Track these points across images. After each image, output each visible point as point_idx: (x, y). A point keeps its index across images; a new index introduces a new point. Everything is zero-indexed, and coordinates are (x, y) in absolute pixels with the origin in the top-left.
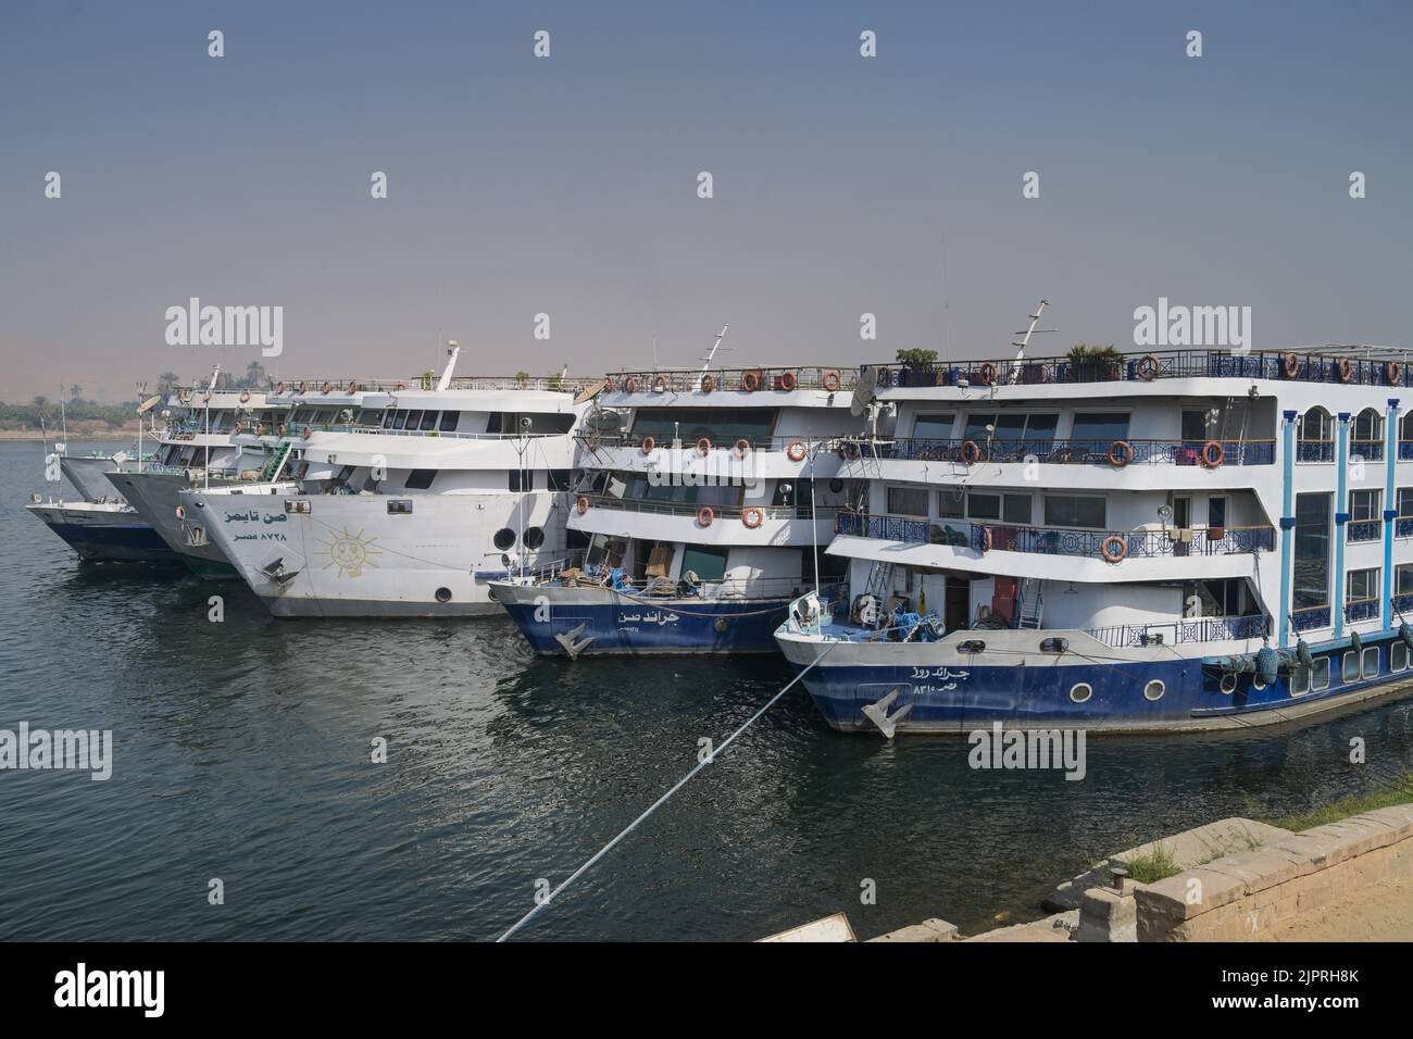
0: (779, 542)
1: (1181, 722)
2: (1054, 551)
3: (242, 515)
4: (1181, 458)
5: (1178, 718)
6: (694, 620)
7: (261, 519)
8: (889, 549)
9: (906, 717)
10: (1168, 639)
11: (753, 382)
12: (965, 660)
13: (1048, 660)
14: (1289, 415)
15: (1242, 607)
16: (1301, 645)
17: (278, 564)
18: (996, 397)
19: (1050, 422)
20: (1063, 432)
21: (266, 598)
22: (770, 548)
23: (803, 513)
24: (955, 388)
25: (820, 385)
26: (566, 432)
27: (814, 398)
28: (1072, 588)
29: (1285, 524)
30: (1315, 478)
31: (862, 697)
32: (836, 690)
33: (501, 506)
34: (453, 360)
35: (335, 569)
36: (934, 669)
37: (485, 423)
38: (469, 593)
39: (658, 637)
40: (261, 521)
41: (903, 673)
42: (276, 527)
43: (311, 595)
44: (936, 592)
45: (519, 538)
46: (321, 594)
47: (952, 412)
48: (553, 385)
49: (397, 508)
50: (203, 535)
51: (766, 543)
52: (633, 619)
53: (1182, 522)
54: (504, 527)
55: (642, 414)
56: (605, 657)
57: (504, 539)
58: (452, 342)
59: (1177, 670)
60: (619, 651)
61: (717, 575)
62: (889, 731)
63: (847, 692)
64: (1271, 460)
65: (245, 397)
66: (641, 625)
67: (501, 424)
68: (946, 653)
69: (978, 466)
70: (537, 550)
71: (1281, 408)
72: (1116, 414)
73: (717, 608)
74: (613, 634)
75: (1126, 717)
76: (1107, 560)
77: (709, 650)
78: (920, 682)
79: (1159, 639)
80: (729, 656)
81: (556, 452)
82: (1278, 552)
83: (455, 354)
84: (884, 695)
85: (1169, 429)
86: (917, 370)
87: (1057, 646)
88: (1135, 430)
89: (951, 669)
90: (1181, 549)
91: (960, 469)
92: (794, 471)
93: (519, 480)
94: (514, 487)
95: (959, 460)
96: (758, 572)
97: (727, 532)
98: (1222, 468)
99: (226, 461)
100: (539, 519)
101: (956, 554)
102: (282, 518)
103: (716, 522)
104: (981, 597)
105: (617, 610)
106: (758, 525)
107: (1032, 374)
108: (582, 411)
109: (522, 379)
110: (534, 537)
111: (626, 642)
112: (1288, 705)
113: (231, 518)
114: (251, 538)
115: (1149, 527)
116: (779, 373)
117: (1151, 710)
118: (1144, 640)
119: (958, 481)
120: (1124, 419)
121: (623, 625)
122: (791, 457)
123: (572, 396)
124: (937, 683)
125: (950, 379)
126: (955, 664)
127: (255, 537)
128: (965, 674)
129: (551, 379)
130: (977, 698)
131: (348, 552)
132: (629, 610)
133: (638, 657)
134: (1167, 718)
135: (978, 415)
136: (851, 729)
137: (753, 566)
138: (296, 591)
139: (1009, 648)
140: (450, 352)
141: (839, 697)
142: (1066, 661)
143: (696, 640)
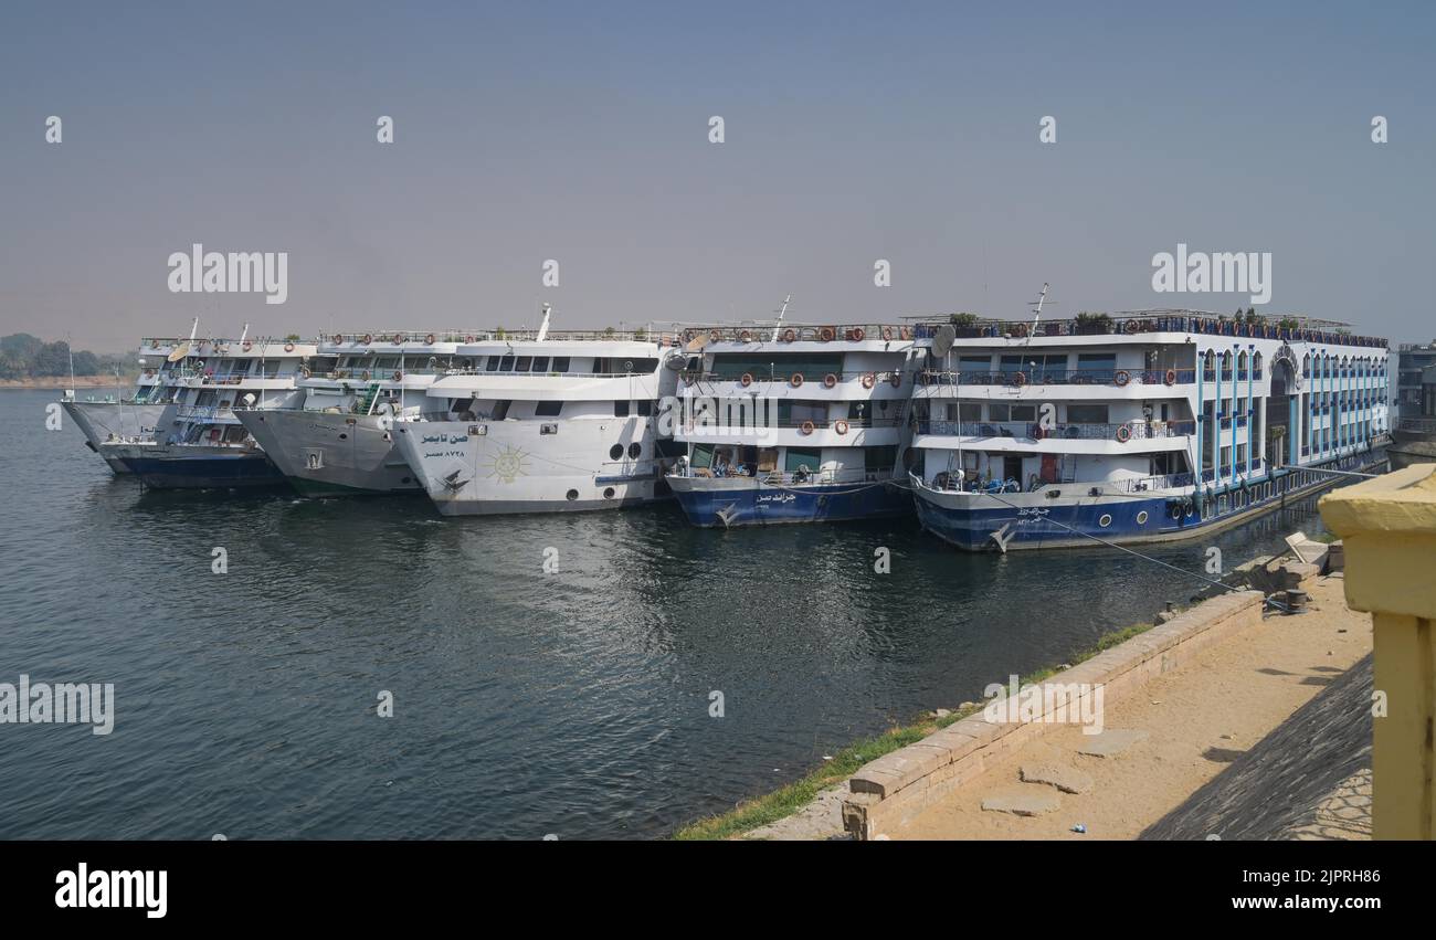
0: (858, 444)
1: (1153, 537)
2: (1075, 438)
3: (435, 437)
4: (1146, 381)
5: (1152, 534)
6: (804, 499)
7: (449, 440)
8: (968, 441)
9: (1010, 541)
10: (1150, 487)
11: (827, 334)
12: (1048, 502)
13: (1091, 501)
14: (1201, 354)
15: (1175, 469)
16: (1209, 490)
17: (455, 475)
18: (1030, 344)
19: (1063, 359)
20: (1072, 365)
21: (439, 501)
22: (852, 448)
23: (867, 425)
24: (1002, 339)
25: (882, 337)
26: (653, 372)
27: (876, 345)
28: (1098, 458)
29: (1200, 418)
30: (1211, 391)
31: (988, 528)
32: (975, 525)
33: (613, 429)
34: (547, 318)
35: (495, 478)
36: (1031, 509)
37: (591, 366)
38: (591, 493)
39: (781, 511)
40: (448, 443)
41: (1013, 513)
42: (459, 446)
43: (475, 498)
44: (998, 466)
45: (626, 450)
46: (482, 497)
47: (990, 354)
48: (639, 336)
49: (546, 431)
50: (320, 461)
51: (849, 445)
52: (767, 499)
53: (1150, 418)
54: (616, 443)
55: (720, 358)
56: (744, 527)
57: (616, 452)
58: (546, 304)
59: (1152, 504)
60: (753, 522)
61: (816, 469)
62: (1004, 549)
63: (981, 526)
64: (1194, 381)
65: (289, 347)
66: (772, 504)
67: (602, 366)
68: (1039, 499)
69: (1025, 387)
70: (636, 460)
71: (1199, 349)
72: (1108, 354)
73: (820, 489)
74: (751, 510)
75: (1126, 534)
76: (1120, 441)
77: (811, 520)
78: (1023, 517)
79: (1145, 487)
80: (825, 523)
81: (644, 387)
82: (1196, 436)
83: (548, 313)
84: (1001, 526)
85: (1138, 363)
86: (965, 326)
87: (1094, 492)
88: (1120, 364)
89: (1041, 509)
90: (1149, 434)
91: (1013, 390)
92: (865, 395)
93: (621, 408)
94: (618, 413)
95: (1012, 384)
96: (841, 465)
97: (826, 437)
98: (1175, 386)
99: (277, 401)
100: (638, 436)
101: (1018, 442)
102: (464, 439)
103: (816, 431)
104: (1030, 469)
105: (757, 493)
106: (845, 432)
107: (1051, 329)
108: (662, 354)
109: (609, 334)
110: (635, 450)
111: (760, 516)
112: (1199, 526)
113: (426, 440)
114: (438, 455)
115: (1135, 421)
116: (850, 329)
117: (1139, 529)
118: (1138, 487)
119: (1014, 397)
120: (1112, 357)
121: (759, 504)
122: (865, 386)
123: (656, 345)
124: (1032, 517)
125: (990, 333)
126: (1043, 505)
127: (441, 455)
128: (1047, 511)
129: (635, 333)
130: (1050, 525)
131: (508, 464)
132: (765, 493)
133: (765, 526)
134: (1147, 535)
135: (1009, 357)
136: (977, 549)
137: (838, 461)
138: (464, 495)
139: (1073, 494)
140: (545, 312)
141: (976, 529)
142: (1101, 501)
143: (804, 513)
